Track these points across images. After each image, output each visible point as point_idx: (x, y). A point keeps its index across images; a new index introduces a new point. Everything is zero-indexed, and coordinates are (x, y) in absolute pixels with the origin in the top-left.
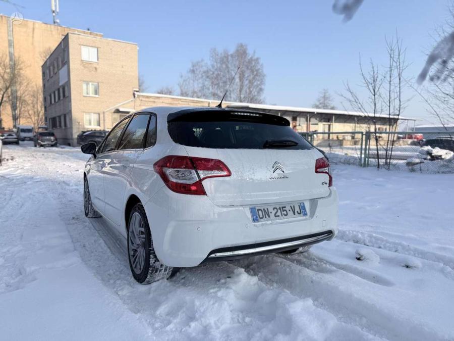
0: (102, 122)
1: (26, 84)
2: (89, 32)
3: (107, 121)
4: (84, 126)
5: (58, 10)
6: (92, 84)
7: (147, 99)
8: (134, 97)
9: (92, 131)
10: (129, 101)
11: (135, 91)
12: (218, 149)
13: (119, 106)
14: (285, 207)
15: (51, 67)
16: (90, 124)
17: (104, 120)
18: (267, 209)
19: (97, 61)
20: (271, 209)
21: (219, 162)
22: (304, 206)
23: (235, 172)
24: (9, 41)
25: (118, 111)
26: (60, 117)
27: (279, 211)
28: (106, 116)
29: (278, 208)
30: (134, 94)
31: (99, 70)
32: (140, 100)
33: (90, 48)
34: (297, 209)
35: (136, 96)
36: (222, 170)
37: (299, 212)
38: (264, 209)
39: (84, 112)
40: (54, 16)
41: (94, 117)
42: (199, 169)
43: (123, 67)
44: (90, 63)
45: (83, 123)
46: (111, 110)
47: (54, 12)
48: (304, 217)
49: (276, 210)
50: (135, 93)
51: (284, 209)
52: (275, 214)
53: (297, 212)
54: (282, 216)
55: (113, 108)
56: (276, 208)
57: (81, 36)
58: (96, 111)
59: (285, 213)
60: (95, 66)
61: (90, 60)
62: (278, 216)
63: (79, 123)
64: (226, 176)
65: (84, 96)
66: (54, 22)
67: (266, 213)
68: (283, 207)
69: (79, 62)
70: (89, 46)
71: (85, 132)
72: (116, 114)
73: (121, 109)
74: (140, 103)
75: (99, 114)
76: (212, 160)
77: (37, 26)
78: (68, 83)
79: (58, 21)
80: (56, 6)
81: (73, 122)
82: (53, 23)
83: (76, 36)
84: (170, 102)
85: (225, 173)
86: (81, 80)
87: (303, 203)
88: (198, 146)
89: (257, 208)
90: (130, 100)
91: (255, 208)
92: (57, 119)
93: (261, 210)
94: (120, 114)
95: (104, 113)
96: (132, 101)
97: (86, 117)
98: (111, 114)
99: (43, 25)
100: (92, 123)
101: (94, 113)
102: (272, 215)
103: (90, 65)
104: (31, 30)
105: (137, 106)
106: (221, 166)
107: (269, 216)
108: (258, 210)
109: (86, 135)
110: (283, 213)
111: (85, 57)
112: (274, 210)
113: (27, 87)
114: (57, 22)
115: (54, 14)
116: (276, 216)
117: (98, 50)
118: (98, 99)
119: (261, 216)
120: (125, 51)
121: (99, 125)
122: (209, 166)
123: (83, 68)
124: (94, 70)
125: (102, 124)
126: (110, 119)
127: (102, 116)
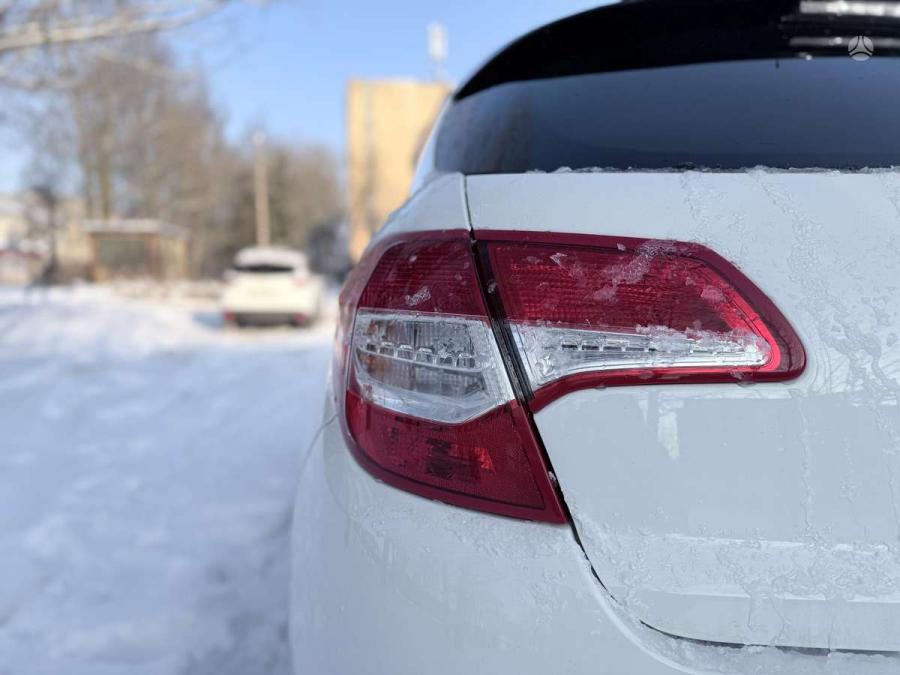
12: (691, 174)
21: (702, 260)
23: (842, 347)
36: (719, 325)
42: (520, 317)
64: (755, 376)
76: (633, 245)
85: (751, 353)
88: (550, 168)
106: (711, 294)
122: (607, 294)
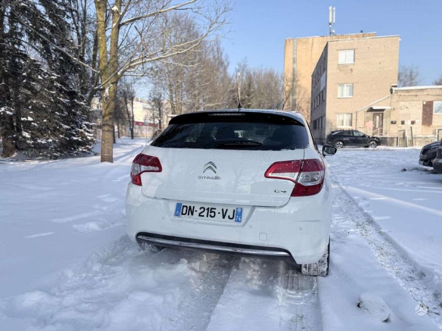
0: (354, 121)
1: (303, 93)
2: (362, 34)
3: (359, 120)
4: (336, 126)
5: (334, 22)
6: (347, 86)
7: (407, 94)
8: (392, 92)
9: (341, 130)
10: (385, 98)
11: (393, 86)
13: (374, 105)
14: (215, 209)
15: (317, 76)
16: (343, 125)
17: (356, 120)
18: (194, 207)
19: (353, 63)
20: (197, 208)
22: (241, 212)
24: (294, 58)
25: (371, 110)
26: (319, 119)
27: (206, 211)
28: (358, 115)
29: (206, 208)
30: (391, 90)
31: (354, 71)
32: (397, 95)
33: (347, 51)
34: (230, 213)
35: (394, 91)
36: (155, 166)
37: (231, 217)
38: (190, 207)
39: (337, 113)
40: (330, 28)
41: (346, 118)
42: (141, 164)
43: (380, 63)
44: (346, 66)
45: (336, 124)
46: (363, 109)
47: (330, 24)
48: (236, 224)
49: (202, 210)
50: (393, 88)
51: (213, 210)
52: (200, 214)
53: (229, 216)
54: (207, 216)
55: (367, 107)
56: (204, 208)
57: (339, 42)
58: (349, 112)
59: (212, 214)
60: (350, 67)
61: (347, 63)
62: (203, 216)
63: (332, 124)
64: (157, 171)
65: (338, 98)
66: (331, 33)
67: (191, 211)
68: (211, 209)
69: (336, 66)
70: (346, 50)
71: (333, 132)
72: (369, 113)
73: (375, 108)
74: (397, 99)
75: (352, 114)
77: (315, 40)
78: (325, 88)
79: (333, 31)
80: (332, 18)
81: (326, 123)
82: (329, 34)
83: (334, 42)
84: (438, 94)
85: (157, 169)
86: (336, 84)
87: (242, 209)
89: (183, 204)
90: (387, 97)
91: (181, 204)
92: (317, 121)
93: (186, 207)
94: (374, 112)
95: (357, 112)
96: (388, 97)
97: (339, 118)
98: (364, 114)
99: (321, 38)
100: (345, 124)
101: (348, 114)
102: (196, 214)
103: (346, 68)
104: (311, 46)
105: (394, 103)
107: (192, 214)
108: (184, 206)
109: (335, 135)
110: (209, 214)
111: (341, 61)
112: (200, 209)
113: (304, 95)
114: (333, 33)
115: (330, 26)
116: (200, 215)
117: (354, 51)
118: (352, 100)
119: (184, 212)
120: (384, 46)
121: (351, 125)
123: (339, 71)
124: (350, 72)
125: (354, 124)
126: (363, 118)
127: (354, 116)
